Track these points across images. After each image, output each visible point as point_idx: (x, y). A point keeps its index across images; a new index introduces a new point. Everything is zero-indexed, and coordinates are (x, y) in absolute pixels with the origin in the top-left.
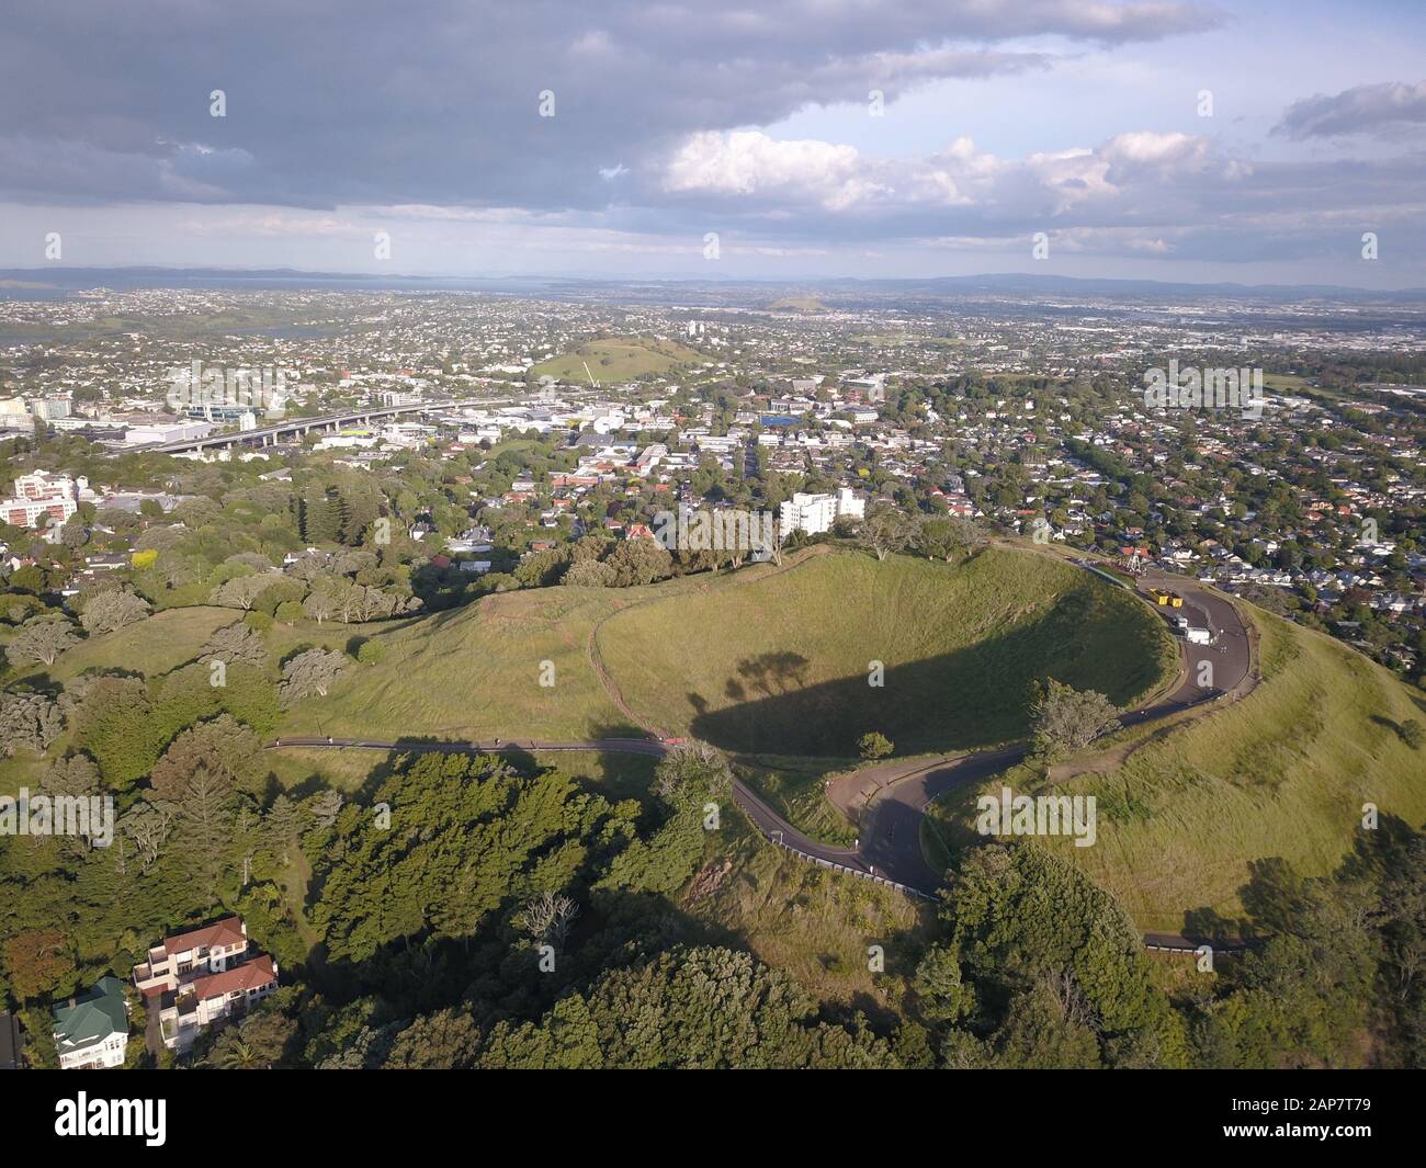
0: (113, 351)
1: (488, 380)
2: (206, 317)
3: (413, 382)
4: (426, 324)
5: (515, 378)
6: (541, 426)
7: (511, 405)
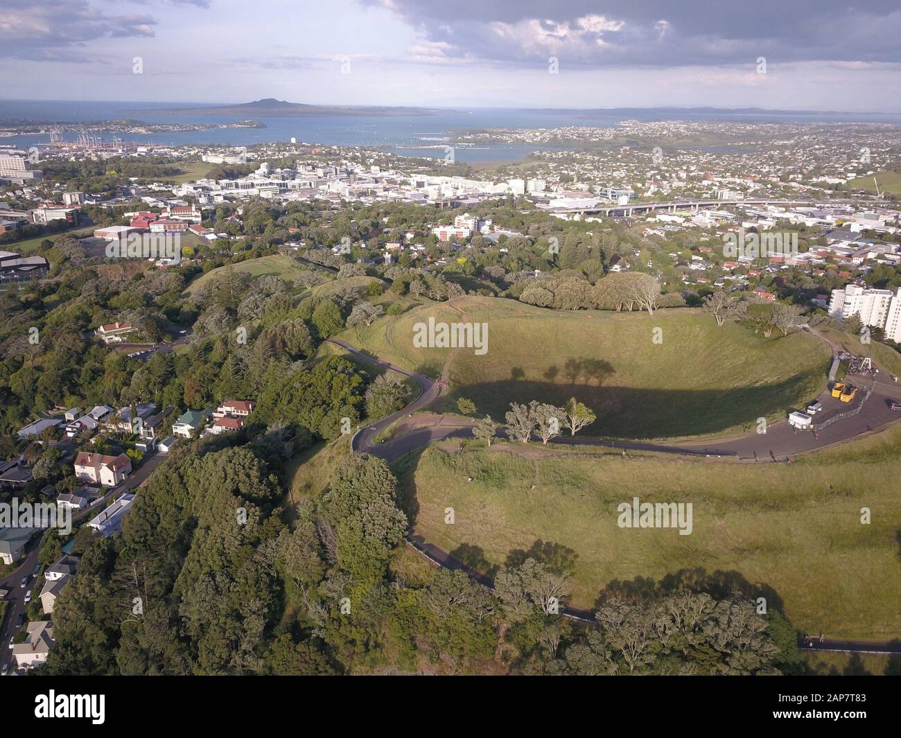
0: (607, 157)
1: (809, 187)
2: (675, 138)
3: (752, 185)
4: (817, 147)
5: (830, 187)
6: (810, 222)
7: (809, 206)
